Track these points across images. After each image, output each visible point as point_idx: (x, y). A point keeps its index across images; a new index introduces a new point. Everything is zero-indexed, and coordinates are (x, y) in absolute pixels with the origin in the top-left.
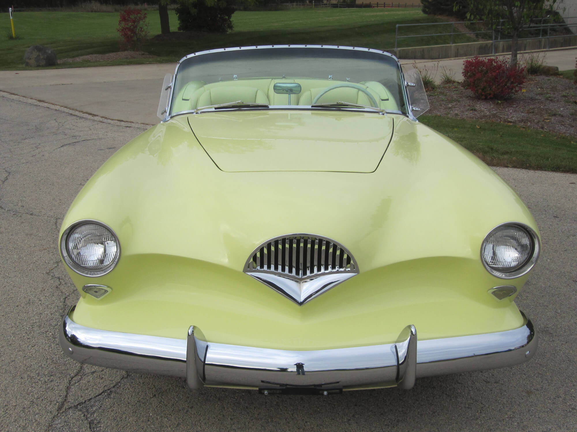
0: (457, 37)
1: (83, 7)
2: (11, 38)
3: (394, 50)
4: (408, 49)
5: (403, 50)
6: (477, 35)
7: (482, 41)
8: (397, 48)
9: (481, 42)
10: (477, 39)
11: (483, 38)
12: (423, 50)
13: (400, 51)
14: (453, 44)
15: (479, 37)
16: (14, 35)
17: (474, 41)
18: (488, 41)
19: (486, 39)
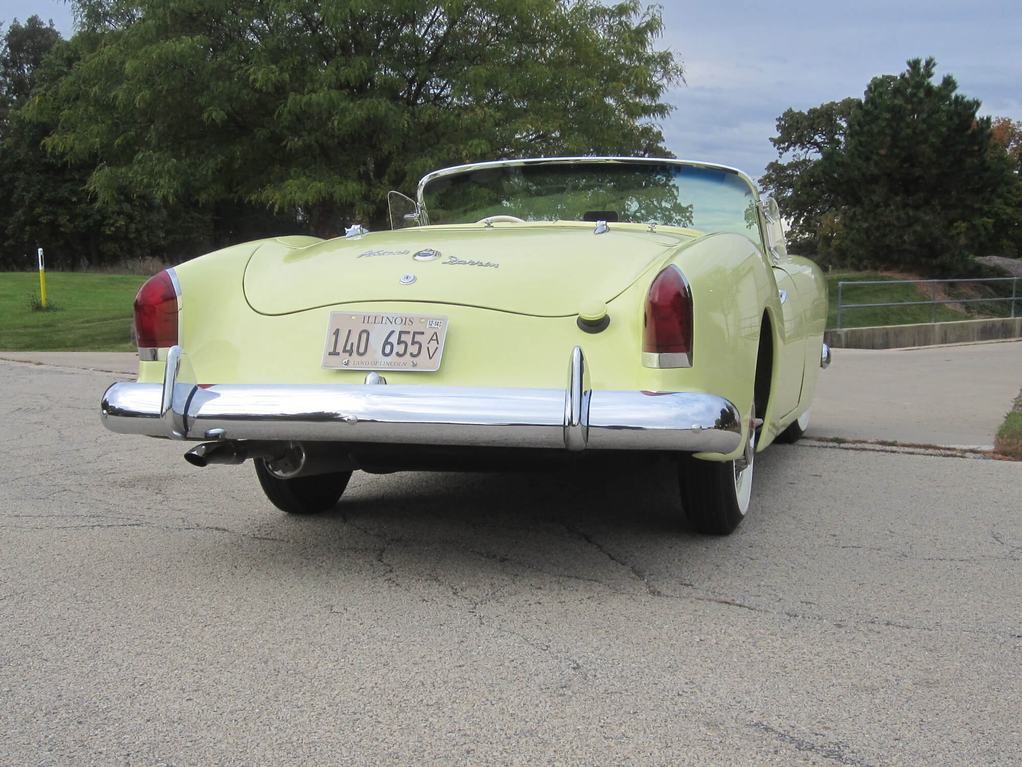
0: (935, 311)
1: (130, 267)
2: (38, 308)
3: (836, 332)
4: (861, 330)
5: (853, 332)
6: (968, 308)
7: (981, 318)
8: (841, 327)
9: (979, 320)
10: (969, 315)
11: (979, 313)
12: (887, 333)
13: (846, 334)
14: (935, 322)
15: (972, 310)
16: (44, 303)
17: (967, 318)
18: (992, 318)
19: (987, 314)
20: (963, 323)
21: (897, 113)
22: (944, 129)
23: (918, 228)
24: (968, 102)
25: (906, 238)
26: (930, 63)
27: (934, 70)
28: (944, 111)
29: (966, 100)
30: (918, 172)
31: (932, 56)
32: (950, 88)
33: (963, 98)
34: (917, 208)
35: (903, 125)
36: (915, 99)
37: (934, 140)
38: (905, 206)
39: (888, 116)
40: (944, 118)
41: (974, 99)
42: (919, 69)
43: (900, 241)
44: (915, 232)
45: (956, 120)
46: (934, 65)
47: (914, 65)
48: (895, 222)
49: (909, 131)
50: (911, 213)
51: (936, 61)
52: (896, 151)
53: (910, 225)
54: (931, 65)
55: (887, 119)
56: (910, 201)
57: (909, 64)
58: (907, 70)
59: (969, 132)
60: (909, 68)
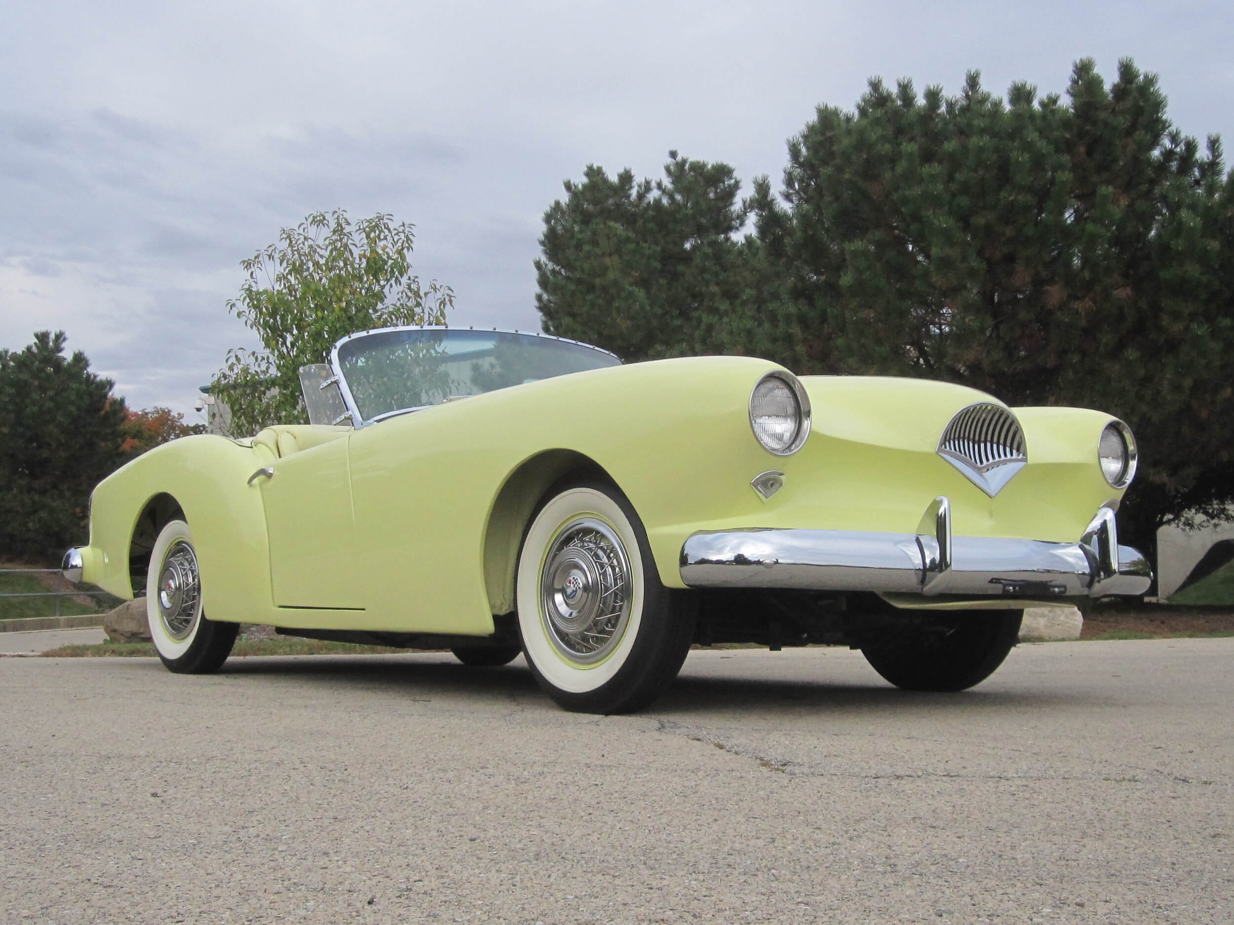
0: (61, 605)
10: (100, 609)
14: (61, 615)
20: (91, 617)
21: (22, 388)
22: (73, 409)
23: (43, 514)
24: (101, 381)
25: (30, 525)
26: (60, 337)
27: (64, 345)
28: (73, 389)
29: (98, 379)
30: (45, 453)
31: (63, 329)
32: (82, 364)
33: (95, 377)
34: (43, 492)
35: (27, 401)
36: (42, 374)
37: (62, 420)
38: (30, 490)
39: (12, 391)
40: (73, 397)
41: (107, 379)
42: (48, 343)
43: (24, 529)
44: (40, 519)
45: (87, 400)
46: (65, 339)
47: (42, 338)
48: (19, 509)
49: (35, 409)
50: (37, 498)
51: (67, 335)
52: (20, 430)
53: (35, 511)
54: (62, 339)
55: (9, 395)
56: (36, 484)
57: (37, 336)
58: (35, 344)
59: (103, 413)
60: (37, 341)
